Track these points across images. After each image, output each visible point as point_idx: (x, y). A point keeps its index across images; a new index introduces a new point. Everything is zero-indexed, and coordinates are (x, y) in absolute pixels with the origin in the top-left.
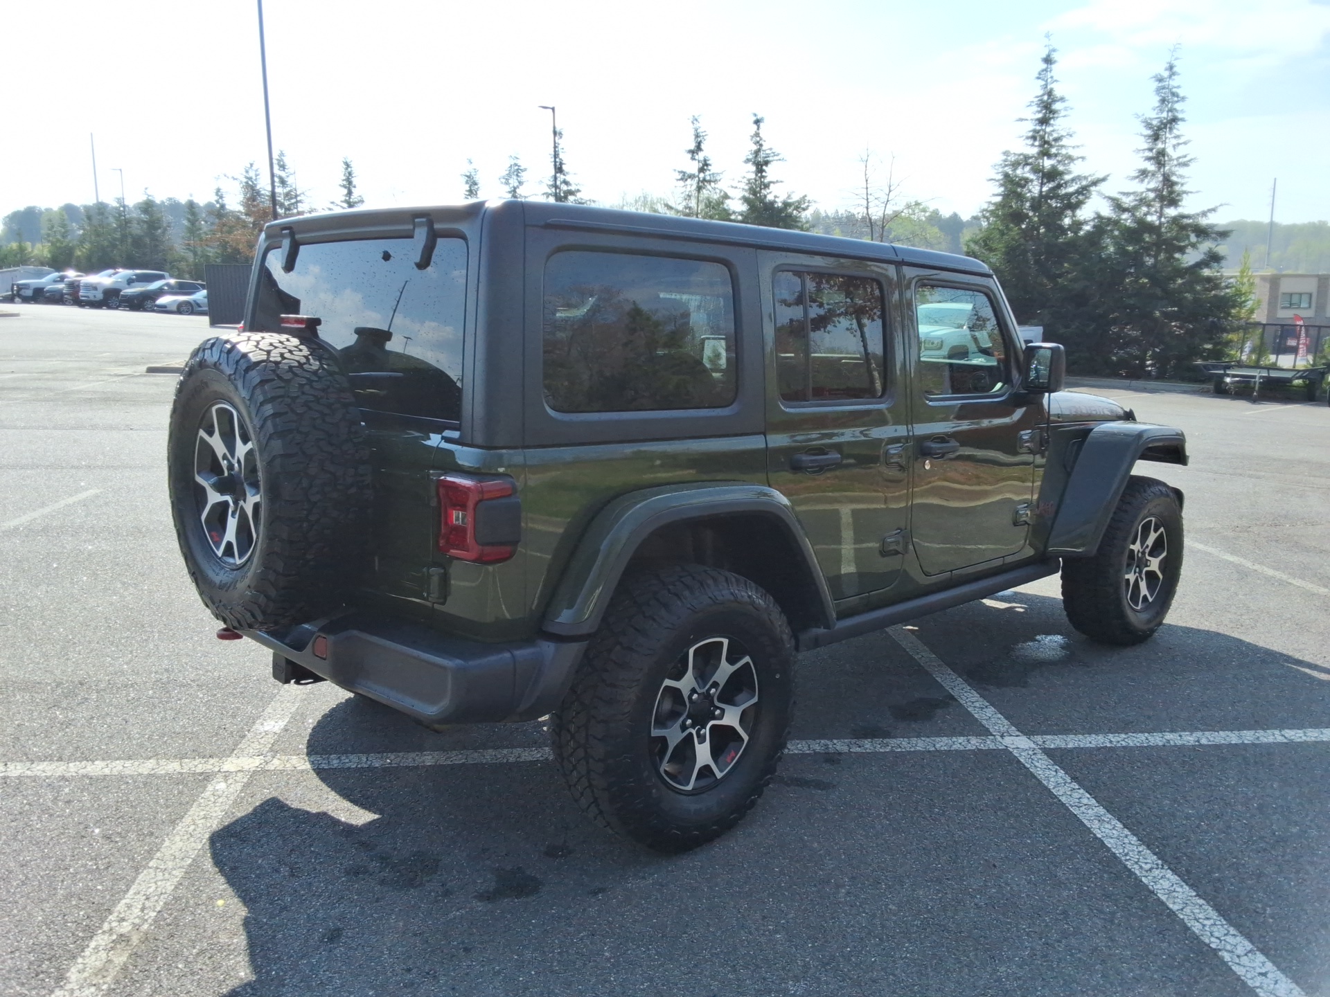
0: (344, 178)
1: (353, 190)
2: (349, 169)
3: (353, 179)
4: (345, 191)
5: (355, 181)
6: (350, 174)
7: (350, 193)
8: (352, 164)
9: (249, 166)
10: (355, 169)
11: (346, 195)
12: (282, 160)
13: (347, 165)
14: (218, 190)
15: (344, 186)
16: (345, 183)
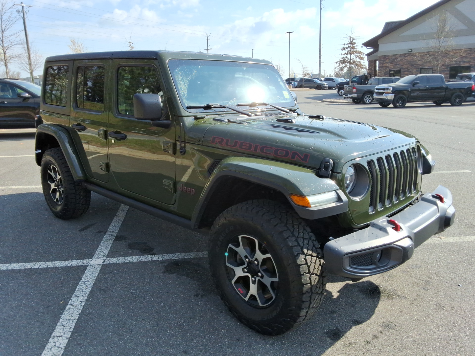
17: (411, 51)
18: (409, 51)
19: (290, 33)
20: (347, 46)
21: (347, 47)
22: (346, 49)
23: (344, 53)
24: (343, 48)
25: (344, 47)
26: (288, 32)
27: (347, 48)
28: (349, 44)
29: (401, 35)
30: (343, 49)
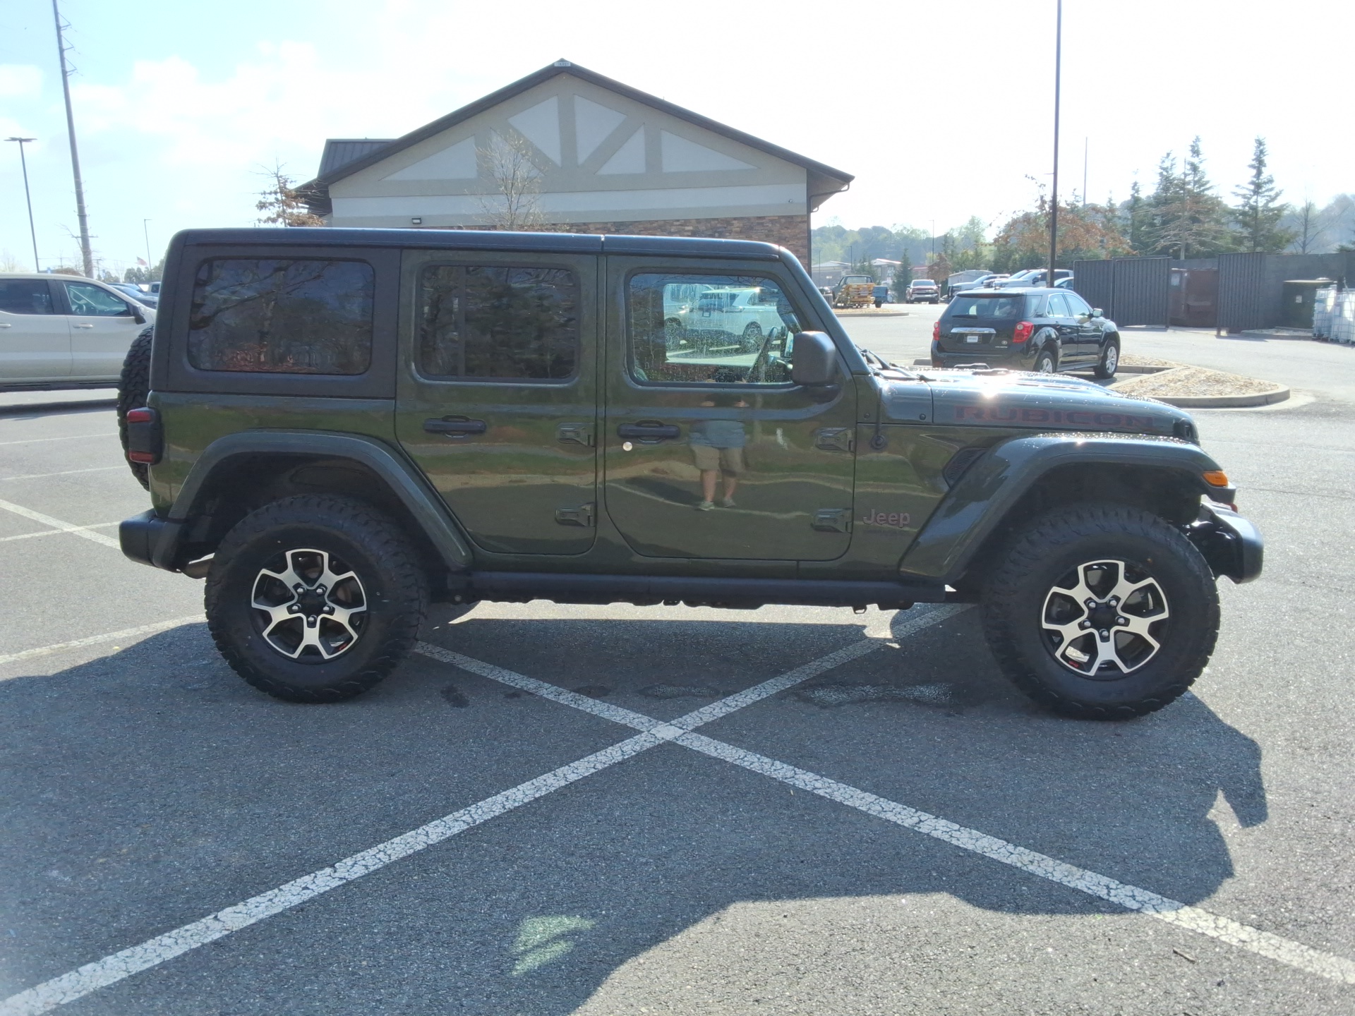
0: (1254, 157)
1: (1263, 169)
2: (1262, 148)
3: (1264, 158)
4: (1254, 172)
5: (1266, 159)
6: (1262, 152)
7: (1259, 173)
8: (1266, 142)
9: (1165, 155)
10: (1268, 148)
11: (1255, 177)
12: (1197, 146)
13: (1260, 143)
14: (1135, 184)
15: (1252, 166)
16: (1254, 163)
17: (418, 221)
18: (415, 221)
19: (24, 143)
20: (271, 198)
21: (273, 200)
22: (271, 207)
23: (264, 218)
24: (260, 202)
25: (263, 200)
26: (14, 139)
27: (271, 204)
28: (276, 193)
29: (388, 178)
30: (262, 206)
